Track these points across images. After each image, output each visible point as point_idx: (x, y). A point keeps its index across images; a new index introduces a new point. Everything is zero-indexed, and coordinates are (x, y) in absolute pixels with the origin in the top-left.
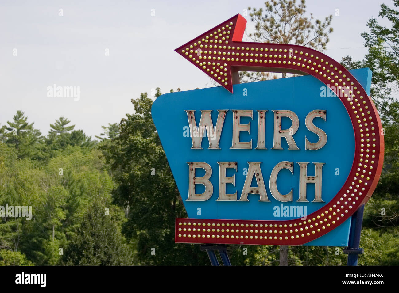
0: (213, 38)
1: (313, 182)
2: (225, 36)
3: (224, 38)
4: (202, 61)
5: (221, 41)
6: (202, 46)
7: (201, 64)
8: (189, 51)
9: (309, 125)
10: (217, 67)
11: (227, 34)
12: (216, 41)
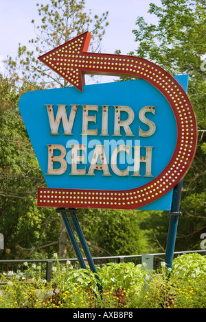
0: (68, 49)
1: (144, 161)
2: (77, 48)
3: (76, 50)
4: (58, 67)
5: (73, 52)
6: (59, 55)
7: (58, 69)
8: (48, 59)
9: (142, 117)
10: (71, 72)
11: (78, 46)
12: (70, 52)
